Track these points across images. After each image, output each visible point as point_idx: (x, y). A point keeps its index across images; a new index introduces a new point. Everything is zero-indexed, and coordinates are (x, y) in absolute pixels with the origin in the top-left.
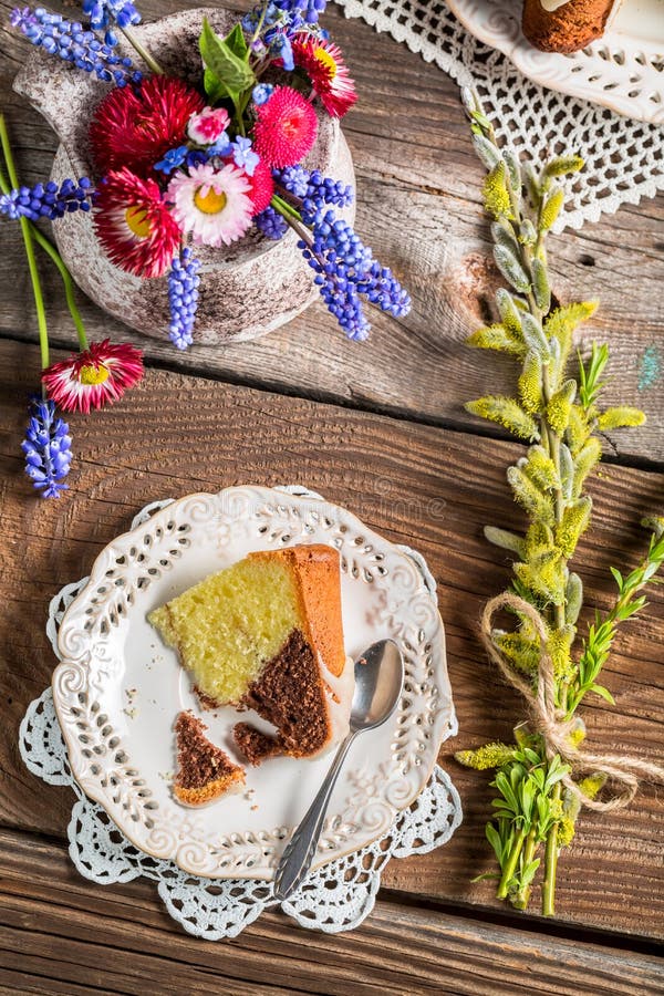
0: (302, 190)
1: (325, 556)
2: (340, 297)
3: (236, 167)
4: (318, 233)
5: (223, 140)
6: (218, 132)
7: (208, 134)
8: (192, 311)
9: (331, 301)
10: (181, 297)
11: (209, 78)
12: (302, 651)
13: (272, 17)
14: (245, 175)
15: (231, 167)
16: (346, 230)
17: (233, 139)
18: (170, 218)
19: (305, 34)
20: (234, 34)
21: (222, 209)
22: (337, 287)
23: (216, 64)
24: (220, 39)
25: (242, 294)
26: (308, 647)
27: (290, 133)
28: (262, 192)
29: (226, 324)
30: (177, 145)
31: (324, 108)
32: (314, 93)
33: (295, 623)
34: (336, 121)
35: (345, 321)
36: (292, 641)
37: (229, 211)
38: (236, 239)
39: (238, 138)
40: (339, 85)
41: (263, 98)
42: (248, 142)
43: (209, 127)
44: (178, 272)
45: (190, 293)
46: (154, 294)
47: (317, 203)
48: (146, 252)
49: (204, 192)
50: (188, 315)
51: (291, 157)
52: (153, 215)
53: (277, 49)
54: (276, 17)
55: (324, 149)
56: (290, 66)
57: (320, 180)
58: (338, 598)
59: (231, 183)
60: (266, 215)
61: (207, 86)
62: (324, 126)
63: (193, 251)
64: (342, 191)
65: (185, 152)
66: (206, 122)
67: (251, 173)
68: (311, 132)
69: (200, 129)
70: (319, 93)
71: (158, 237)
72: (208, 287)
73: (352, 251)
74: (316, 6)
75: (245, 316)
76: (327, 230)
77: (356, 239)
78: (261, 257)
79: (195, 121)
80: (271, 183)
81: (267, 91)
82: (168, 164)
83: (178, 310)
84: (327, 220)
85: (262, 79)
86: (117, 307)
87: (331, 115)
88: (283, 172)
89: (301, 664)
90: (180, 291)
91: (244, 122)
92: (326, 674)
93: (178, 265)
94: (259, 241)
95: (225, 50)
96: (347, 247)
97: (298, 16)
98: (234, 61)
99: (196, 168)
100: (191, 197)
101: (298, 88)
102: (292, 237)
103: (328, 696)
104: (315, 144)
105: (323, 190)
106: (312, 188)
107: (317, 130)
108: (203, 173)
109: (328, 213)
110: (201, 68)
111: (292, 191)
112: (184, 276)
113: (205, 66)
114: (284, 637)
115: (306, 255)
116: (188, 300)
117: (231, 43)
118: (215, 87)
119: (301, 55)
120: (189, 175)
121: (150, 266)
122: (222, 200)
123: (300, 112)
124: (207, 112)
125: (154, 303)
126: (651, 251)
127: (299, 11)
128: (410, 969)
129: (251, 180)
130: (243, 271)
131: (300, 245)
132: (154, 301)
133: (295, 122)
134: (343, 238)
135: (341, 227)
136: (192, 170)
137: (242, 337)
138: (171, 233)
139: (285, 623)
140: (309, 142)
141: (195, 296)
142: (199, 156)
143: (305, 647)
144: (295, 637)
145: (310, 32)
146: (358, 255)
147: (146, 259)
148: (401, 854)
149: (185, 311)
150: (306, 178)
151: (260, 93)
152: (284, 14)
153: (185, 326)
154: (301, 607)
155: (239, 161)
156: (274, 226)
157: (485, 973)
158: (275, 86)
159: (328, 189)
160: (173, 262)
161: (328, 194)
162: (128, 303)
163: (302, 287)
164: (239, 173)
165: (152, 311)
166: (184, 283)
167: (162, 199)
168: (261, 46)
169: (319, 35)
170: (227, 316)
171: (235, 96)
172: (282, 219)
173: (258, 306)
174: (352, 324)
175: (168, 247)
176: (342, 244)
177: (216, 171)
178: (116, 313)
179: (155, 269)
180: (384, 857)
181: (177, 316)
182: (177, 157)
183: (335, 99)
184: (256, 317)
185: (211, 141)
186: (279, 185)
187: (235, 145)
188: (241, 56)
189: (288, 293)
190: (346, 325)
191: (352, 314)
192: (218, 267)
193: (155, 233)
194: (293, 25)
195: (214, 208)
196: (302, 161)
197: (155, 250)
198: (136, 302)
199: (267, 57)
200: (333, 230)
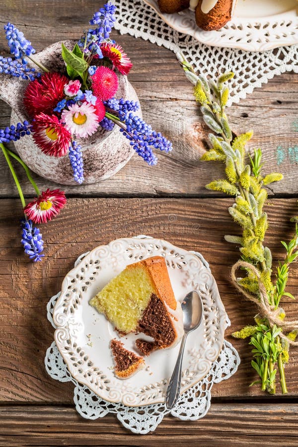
0: (117, 107)
1: (159, 261)
2: (143, 149)
3: (88, 103)
4: (127, 124)
5: (80, 93)
6: (77, 90)
7: (73, 92)
8: (82, 167)
9: (139, 151)
10: (76, 162)
11: (69, 70)
12: (157, 302)
13: (90, 39)
14: (92, 105)
15: (85, 103)
16: (139, 120)
17: (84, 92)
18: (65, 129)
19: (105, 43)
20: (76, 49)
21: (85, 121)
22: (140, 145)
23: (71, 62)
24: (70, 52)
25: (101, 158)
26: (159, 300)
27: (107, 85)
28: (101, 111)
29: (97, 172)
30: (61, 100)
31: (119, 72)
32: (114, 66)
33: (152, 291)
34: (126, 77)
35: (146, 158)
36: (152, 299)
37: (88, 121)
38: (94, 133)
39: (86, 91)
40: (124, 61)
41: (93, 72)
42: (91, 92)
43: (73, 89)
44: (72, 152)
45: (79, 159)
46: (64, 166)
47: (124, 111)
48: (57, 146)
49: (77, 115)
50: (80, 169)
51: (110, 95)
52: (57, 130)
53: (94, 51)
54: (91, 38)
55: (123, 89)
56: (102, 57)
57: (124, 102)
58: (168, 277)
59: (87, 110)
60: (104, 121)
61: (69, 73)
62: (121, 80)
63: (77, 142)
64: (134, 105)
65: (65, 102)
66: (71, 87)
67: (94, 104)
68: (116, 83)
69: (69, 90)
70: (116, 66)
71: (61, 138)
72: (86, 158)
73: (143, 128)
74: (107, 31)
75: (104, 167)
76: (131, 121)
77: (144, 123)
78: (106, 140)
79: (67, 87)
80: (104, 107)
81: (94, 69)
82: (59, 108)
83: (76, 167)
84: (130, 117)
85: (91, 65)
86: (50, 175)
87: (123, 74)
88: (108, 102)
89: (158, 308)
90: (75, 159)
91: (87, 84)
92: (169, 310)
93: (72, 149)
94: (104, 133)
95: (73, 55)
96: (141, 127)
97: (101, 36)
98: (78, 59)
99: (71, 106)
100: (71, 119)
101: (107, 66)
102: (117, 128)
103: (172, 319)
104: (119, 87)
105: (126, 106)
106: (121, 106)
107: (118, 82)
108: (75, 108)
109: (130, 114)
110: (64, 66)
111: (113, 109)
112: (75, 153)
113: (66, 64)
114: (149, 298)
115: (125, 134)
116: (79, 163)
117: (75, 52)
118: (72, 73)
119: (105, 51)
120: (69, 110)
121: (60, 151)
122: (84, 118)
123: (110, 75)
124: (71, 83)
125: (65, 170)
126: (271, 106)
127: (101, 34)
128: (231, 429)
129: (95, 107)
130: (99, 147)
131: (121, 130)
132: (65, 169)
133: (108, 80)
134: (138, 123)
135: (136, 119)
136: (69, 108)
137: (105, 177)
138: (66, 136)
139: (147, 292)
140: (116, 87)
141: (82, 160)
142: (71, 102)
143: (158, 300)
144: (153, 297)
145: (107, 42)
146: (146, 129)
147: (58, 149)
148: (217, 381)
149: (79, 167)
150: (118, 102)
151: (91, 70)
152: (95, 36)
153: (80, 173)
154: (153, 283)
155: (88, 100)
156: (109, 125)
157: (263, 424)
158: (97, 67)
159: (128, 105)
160: (70, 148)
161: (128, 107)
162: (54, 172)
163: (126, 150)
164: (89, 105)
165: (65, 173)
166: (76, 156)
167: (60, 122)
168: (88, 51)
169: (111, 42)
170: (97, 169)
171: (81, 74)
172: (111, 121)
173: (109, 162)
174: (150, 159)
175: (66, 141)
176: (138, 126)
177: (80, 106)
178: (50, 178)
179: (63, 152)
180: (211, 384)
181: (76, 170)
182: (62, 104)
183: (123, 67)
184: (109, 167)
185: (75, 94)
186: (107, 107)
187: (85, 94)
188: (81, 57)
189: (120, 154)
190: (147, 160)
191: (149, 154)
192: (89, 147)
193: (60, 137)
194: (99, 40)
195: (82, 122)
196: (115, 95)
197: (61, 144)
198: (57, 171)
199: (91, 55)
200: (133, 121)
